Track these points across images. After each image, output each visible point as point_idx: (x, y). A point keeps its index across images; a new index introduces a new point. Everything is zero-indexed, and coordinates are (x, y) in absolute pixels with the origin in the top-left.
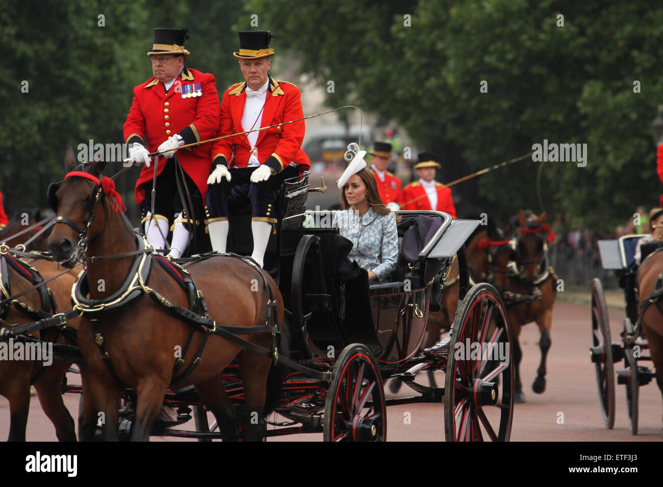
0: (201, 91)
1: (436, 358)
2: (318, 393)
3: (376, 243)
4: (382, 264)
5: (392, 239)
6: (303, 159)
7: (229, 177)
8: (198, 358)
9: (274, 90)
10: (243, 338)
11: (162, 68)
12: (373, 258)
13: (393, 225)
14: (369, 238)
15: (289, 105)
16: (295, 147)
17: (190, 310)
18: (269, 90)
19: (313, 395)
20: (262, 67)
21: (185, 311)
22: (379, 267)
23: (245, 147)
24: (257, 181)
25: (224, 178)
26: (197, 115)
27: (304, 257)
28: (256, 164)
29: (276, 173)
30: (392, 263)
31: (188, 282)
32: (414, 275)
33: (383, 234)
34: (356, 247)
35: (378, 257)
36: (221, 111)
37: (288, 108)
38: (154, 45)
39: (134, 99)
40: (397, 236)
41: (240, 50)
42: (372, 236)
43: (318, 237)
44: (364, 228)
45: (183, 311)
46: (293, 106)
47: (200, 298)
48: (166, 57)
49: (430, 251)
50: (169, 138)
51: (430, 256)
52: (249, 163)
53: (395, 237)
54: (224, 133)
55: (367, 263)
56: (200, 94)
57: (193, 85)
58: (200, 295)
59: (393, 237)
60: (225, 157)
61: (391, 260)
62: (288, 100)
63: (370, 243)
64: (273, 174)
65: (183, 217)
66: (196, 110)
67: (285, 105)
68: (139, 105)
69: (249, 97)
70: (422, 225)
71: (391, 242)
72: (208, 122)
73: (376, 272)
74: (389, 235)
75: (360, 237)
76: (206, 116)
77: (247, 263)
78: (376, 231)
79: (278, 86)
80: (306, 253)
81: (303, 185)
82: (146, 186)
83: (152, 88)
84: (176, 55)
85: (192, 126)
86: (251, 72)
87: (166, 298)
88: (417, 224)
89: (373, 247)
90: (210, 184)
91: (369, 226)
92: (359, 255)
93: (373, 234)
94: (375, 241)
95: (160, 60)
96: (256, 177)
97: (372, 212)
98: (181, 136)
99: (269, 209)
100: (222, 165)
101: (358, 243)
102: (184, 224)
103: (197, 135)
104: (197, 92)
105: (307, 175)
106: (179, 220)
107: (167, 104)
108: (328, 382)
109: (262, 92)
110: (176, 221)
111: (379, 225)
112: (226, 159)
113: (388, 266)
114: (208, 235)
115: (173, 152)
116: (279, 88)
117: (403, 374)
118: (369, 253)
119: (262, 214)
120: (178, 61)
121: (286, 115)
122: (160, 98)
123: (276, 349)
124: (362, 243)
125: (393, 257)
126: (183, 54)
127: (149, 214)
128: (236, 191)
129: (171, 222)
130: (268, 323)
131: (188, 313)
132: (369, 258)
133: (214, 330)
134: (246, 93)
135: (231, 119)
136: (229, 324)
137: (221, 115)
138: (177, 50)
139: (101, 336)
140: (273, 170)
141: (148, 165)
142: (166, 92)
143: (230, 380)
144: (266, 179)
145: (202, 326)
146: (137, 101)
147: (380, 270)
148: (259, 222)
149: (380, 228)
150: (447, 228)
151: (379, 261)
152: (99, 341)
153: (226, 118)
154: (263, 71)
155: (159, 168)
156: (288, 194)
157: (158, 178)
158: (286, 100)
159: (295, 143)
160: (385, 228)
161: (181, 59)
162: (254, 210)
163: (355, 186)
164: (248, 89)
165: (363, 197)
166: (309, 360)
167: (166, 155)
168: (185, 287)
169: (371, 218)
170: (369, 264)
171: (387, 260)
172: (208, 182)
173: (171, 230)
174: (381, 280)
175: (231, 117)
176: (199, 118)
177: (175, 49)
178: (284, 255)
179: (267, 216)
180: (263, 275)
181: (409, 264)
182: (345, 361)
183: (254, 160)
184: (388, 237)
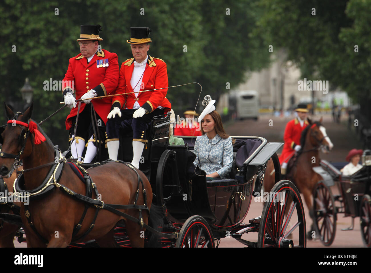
0: (108, 64)
1: (257, 225)
2: (173, 245)
3: (219, 155)
4: (222, 168)
5: (229, 153)
6: (167, 105)
7: (120, 115)
8: (93, 224)
9: (151, 63)
10: (122, 211)
11: (85, 49)
12: (218, 164)
13: (230, 144)
14: (215, 152)
15: (159, 72)
16: (161, 97)
17: (86, 196)
18: (148, 63)
19: (170, 246)
20: (143, 49)
21: (83, 196)
22: (220, 170)
23: (132, 97)
24: (136, 117)
25: (117, 115)
26: (105, 78)
27: (165, 163)
28: (138, 107)
29: (148, 113)
30: (229, 167)
31: (86, 178)
32: (240, 174)
33: (224, 150)
34: (208, 157)
35: (220, 163)
36: (120, 75)
37: (158, 74)
38: (81, 35)
39: (69, 65)
40: (232, 151)
41: (131, 39)
42: (217, 151)
43: (175, 151)
44: (213, 146)
45: (81, 197)
46: (161, 73)
47: (94, 188)
48: (87, 42)
49: (251, 161)
50: (88, 91)
51: (250, 164)
52: (134, 106)
53: (231, 152)
54: (120, 88)
55: (214, 167)
56: (107, 65)
57: (104, 60)
58: (94, 186)
59: (230, 152)
60: (120, 103)
61: (228, 166)
62: (158, 70)
63: (216, 155)
64: (147, 113)
65: (93, 139)
66: (105, 75)
67: (157, 72)
68: (72, 70)
69: (136, 67)
70: (248, 145)
71: (229, 155)
72: (111, 82)
73: (219, 172)
74: (227, 150)
75: (210, 151)
76: (110, 79)
77: (128, 166)
78: (220, 148)
79: (153, 61)
80: (166, 161)
81: (167, 120)
82: (73, 119)
83: (80, 60)
84: (94, 41)
85: (102, 85)
86: (136, 52)
87: (71, 189)
88: (246, 145)
89: (218, 158)
90: (108, 119)
91: (216, 145)
92: (209, 162)
93: (218, 150)
94: (219, 154)
95: (84, 44)
96: (136, 115)
97: (217, 137)
98: (95, 90)
99: (143, 134)
100: (117, 108)
101: (209, 155)
102: (93, 142)
103: (104, 90)
104: (106, 64)
105: (170, 114)
106: (91, 140)
107: (88, 70)
108: (176, 238)
109: (143, 65)
110: (89, 141)
111: (221, 145)
112: (120, 104)
113: (226, 169)
114: (107, 149)
115: (90, 100)
116: (153, 62)
117: (234, 234)
118: (215, 161)
119: (139, 137)
120: (95, 44)
121: (157, 78)
122: (84, 67)
123: (142, 219)
124: (211, 155)
125: (229, 164)
126: (97, 40)
127: (73, 136)
128: (125, 123)
129: (86, 142)
130: (135, 203)
131: (84, 198)
132: (216, 164)
133: (103, 207)
134: (134, 64)
135: (125, 80)
136: (112, 203)
137: (119, 77)
138: (94, 37)
139: (29, 212)
140: (147, 111)
141: (75, 106)
142: (88, 63)
143: (120, 236)
144: (141, 116)
145: (94, 205)
146: (71, 66)
147: (221, 172)
148: (136, 142)
149: (222, 146)
150: (263, 147)
151: (221, 166)
152: (28, 215)
153: (122, 79)
154: (144, 51)
155: (81, 109)
156: (156, 125)
157: (80, 114)
158: (157, 69)
159: (161, 95)
160: (225, 147)
161: (97, 43)
162: (134, 135)
163: (208, 121)
164: (135, 62)
165: (212, 128)
166: (168, 225)
167: (86, 101)
168: (84, 181)
169: (217, 140)
170: (215, 168)
171: (226, 166)
172: (108, 117)
173: (86, 146)
174: (222, 177)
175: (125, 79)
176: (106, 80)
177: (93, 37)
178: (153, 162)
179: (141, 138)
180: (138, 174)
181: (238, 168)
182: (188, 225)
183: (137, 104)
184: (226, 152)
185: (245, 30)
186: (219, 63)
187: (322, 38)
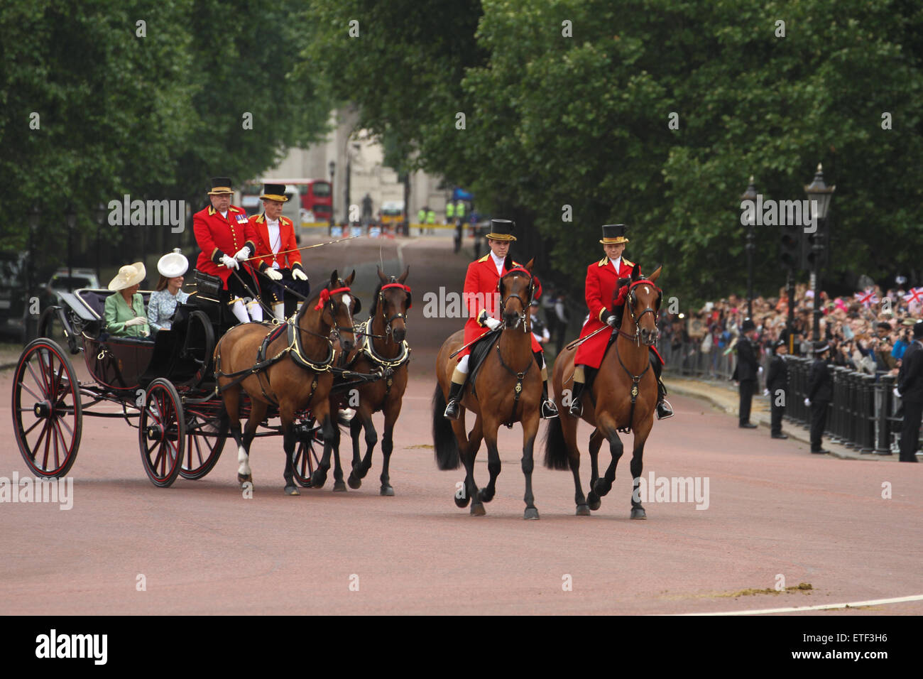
69: (269, 225)
127: (237, 298)
134: (267, 222)
141: (238, 269)
185: (276, 67)
186: (224, 129)
187: (428, 85)
